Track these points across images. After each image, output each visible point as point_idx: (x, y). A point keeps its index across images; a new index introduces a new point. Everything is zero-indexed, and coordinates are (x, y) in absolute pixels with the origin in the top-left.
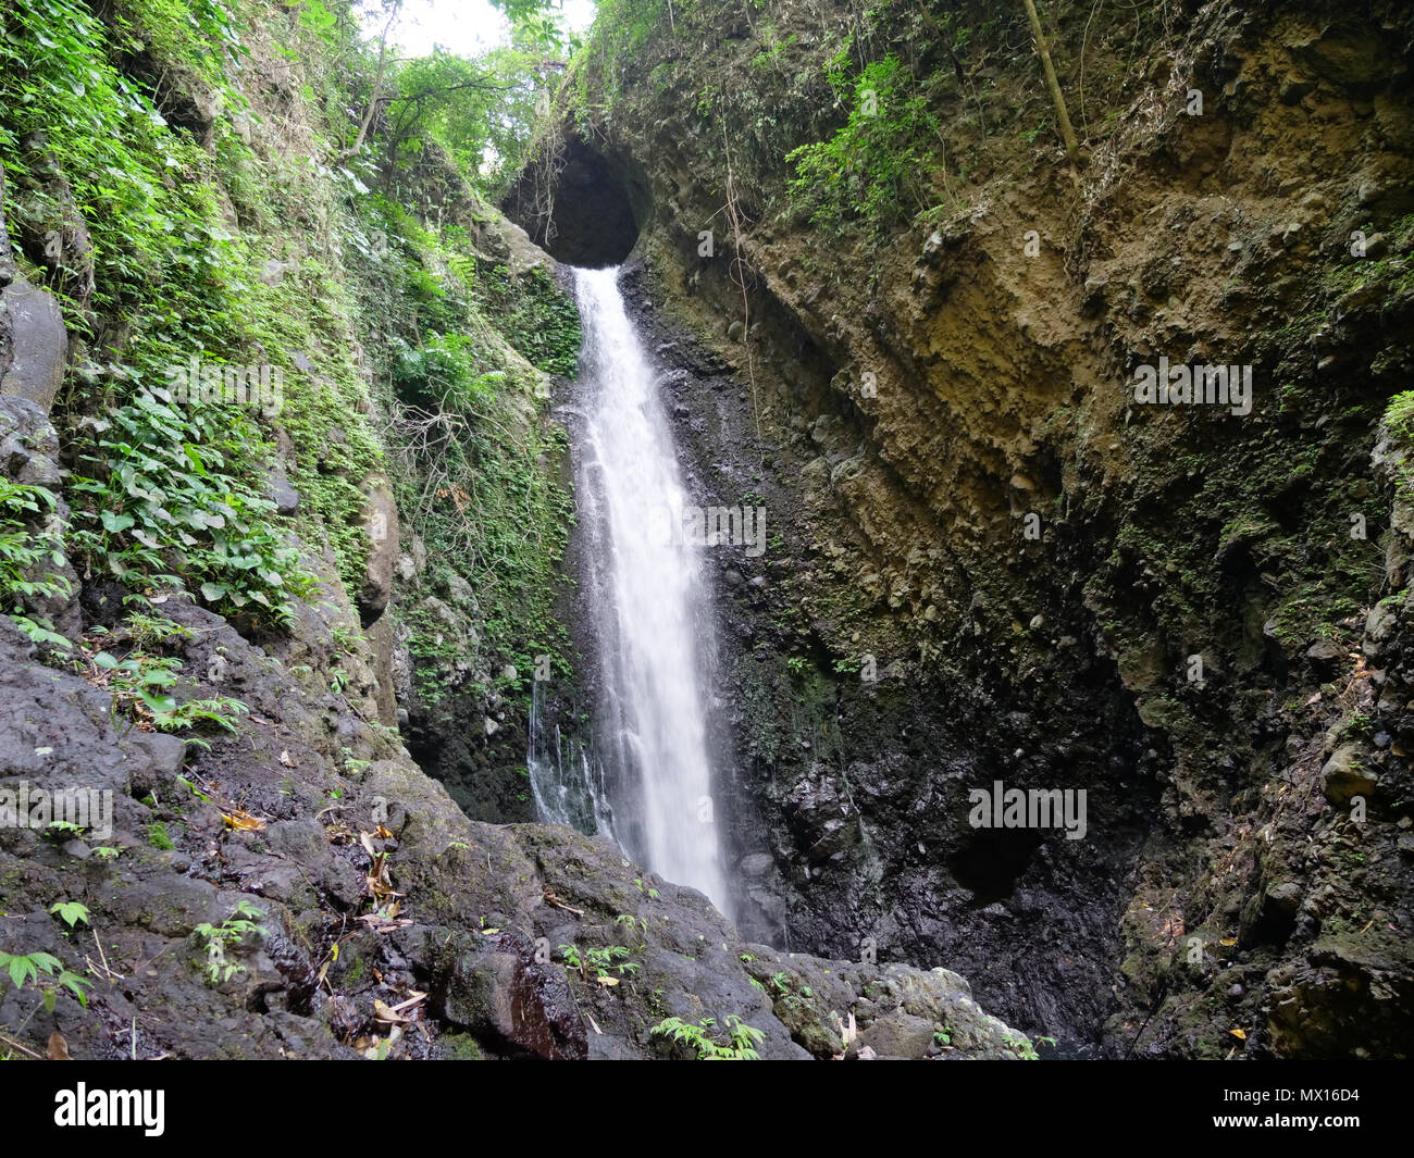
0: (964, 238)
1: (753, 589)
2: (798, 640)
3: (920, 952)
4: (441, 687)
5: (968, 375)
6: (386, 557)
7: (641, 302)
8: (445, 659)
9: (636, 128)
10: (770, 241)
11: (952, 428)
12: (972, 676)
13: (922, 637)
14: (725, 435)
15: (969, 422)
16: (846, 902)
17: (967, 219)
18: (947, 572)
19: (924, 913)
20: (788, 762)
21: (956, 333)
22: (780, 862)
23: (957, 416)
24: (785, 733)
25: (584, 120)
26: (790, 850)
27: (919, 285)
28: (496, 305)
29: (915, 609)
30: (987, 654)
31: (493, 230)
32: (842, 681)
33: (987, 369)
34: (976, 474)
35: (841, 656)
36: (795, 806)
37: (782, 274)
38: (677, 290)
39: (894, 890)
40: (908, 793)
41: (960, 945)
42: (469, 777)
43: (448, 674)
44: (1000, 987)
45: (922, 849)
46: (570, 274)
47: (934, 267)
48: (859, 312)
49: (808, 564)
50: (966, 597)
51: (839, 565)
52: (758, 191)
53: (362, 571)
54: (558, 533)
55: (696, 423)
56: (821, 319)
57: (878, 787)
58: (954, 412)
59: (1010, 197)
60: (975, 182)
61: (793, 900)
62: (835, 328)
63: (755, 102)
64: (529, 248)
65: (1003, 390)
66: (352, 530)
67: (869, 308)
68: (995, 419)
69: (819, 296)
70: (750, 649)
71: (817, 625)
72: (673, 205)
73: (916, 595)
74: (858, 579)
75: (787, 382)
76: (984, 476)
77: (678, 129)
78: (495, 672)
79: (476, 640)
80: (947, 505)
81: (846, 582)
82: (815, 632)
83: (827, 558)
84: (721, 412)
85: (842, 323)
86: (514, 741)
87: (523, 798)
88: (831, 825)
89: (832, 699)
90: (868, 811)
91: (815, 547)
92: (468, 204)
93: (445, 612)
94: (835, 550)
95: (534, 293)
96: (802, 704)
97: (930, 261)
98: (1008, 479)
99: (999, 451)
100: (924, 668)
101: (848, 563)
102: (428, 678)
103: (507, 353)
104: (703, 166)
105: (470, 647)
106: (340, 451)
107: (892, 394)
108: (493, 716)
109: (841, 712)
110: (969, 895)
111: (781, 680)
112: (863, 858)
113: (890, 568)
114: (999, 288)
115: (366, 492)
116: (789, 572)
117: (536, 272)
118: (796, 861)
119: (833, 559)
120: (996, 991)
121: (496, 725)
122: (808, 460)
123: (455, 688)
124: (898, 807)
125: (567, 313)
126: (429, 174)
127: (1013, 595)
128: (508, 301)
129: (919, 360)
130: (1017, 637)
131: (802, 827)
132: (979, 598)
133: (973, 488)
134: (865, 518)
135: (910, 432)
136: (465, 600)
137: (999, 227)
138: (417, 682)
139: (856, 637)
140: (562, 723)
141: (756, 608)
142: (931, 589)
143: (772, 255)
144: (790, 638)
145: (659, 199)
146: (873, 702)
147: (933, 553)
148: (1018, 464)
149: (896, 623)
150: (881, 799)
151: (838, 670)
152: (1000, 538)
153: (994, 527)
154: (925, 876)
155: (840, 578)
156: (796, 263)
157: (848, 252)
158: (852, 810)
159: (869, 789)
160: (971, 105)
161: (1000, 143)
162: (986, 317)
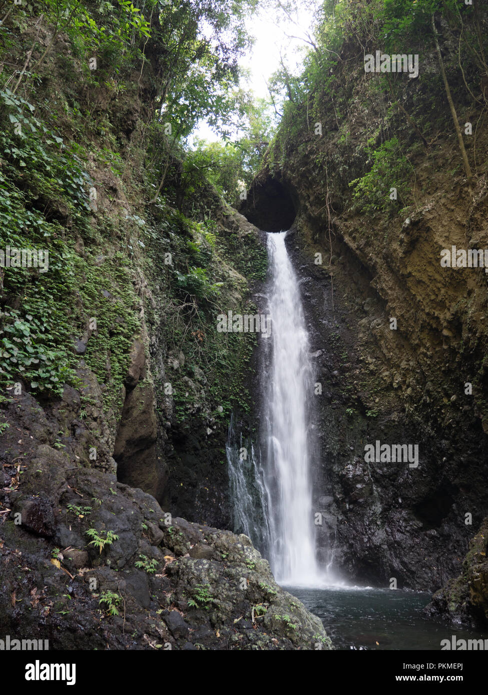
0: (419, 221)
1: (333, 376)
2: (352, 400)
3: (395, 548)
4: (186, 414)
5: (424, 282)
6: (137, 366)
7: (294, 247)
8: (189, 403)
9: (293, 171)
10: (346, 220)
11: (418, 306)
12: (427, 421)
13: (407, 402)
14: (325, 307)
15: (424, 303)
16: (363, 521)
17: (421, 212)
18: (417, 373)
19: (398, 531)
20: (343, 456)
21: (418, 263)
22: (336, 501)
23: (419, 301)
24: (343, 442)
25: (273, 169)
26: (341, 495)
27: (402, 241)
28: (231, 252)
29: (403, 389)
30: (432, 412)
31: (232, 219)
32: (370, 420)
33: (432, 280)
34: (429, 327)
35: (370, 409)
36: (344, 476)
37: (350, 235)
38: (310, 241)
39: (386, 519)
40: (395, 474)
41: (413, 547)
42: (197, 452)
43: (190, 409)
44: (430, 569)
45: (400, 501)
46: (265, 235)
47: (408, 234)
48: (381, 252)
49: (358, 366)
50: (424, 384)
51: (372, 367)
52: (341, 198)
53: (126, 371)
54: (249, 350)
55: (313, 301)
56: (366, 255)
57: (382, 470)
58: (418, 299)
59: (443, 201)
60: (429, 193)
61: (340, 518)
62: (371, 259)
63: (341, 159)
64: (247, 225)
65: (439, 289)
66: (124, 356)
67: (384, 251)
68: (436, 303)
69: (365, 245)
70: (330, 404)
71: (360, 394)
72: (307, 204)
73: (404, 382)
74: (380, 374)
75: (355, 282)
76: (432, 329)
77: (309, 171)
78: (213, 409)
79: (204, 395)
80: (417, 342)
81: (374, 375)
82: (359, 397)
83: (367, 364)
84: (325, 296)
85: (374, 257)
86: (220, 437)
87: (222, 462)
88: (359, 486)
89: (365, 428)
90: (377, 481)
91: (361, 358)
92: (222, 208)
93: (191, 383)
94: (370, 360)
95: (248, 245)
96: (352, 429)
97: (406, 231)
98: (442, 331)
99: (438, 318)
100: (407, 417)
101: (376, 366)
102: (181, 411)
103: (231, 273)
104: (319, 188)
105: (201, 398)
106: (121, 326)
107: (394, 290)
108: (211, 427)
109: (368, 434)
110: (421, 525)
111: (343, 418)
112: (373, 502)
113: (394, 369)
114: (436, 243)
115: (132, 341)
116: (349, 370)
117: (249, 235)
118: (343, 501)
119: (369, 364)
120: (427, 571)
121: (211, 431)
122: (362, 318)
123: (192, 414)
124: (391, 480)
125: (262, 253)
126: (206, 197)
127: (444, 385)
128: (238, 248)
129: (403, 275)
130: (445, 405)
131: (347, 485)
132: (429, 386)
133: (428, 334)
134: (384, 346)
135: (401, 307)
136: (200, 378)
137: (436, 215)
138: (176, 411)
139: (377, 400)
140: (243, 432)
141: (334, 385)
142: (410, 380)
143: (346, 226)
144: (348, 399)
145: (302, 202)
146: (383, 431)
147: (411, 363)
148: (445, 324)
149: (396, 395)
150: (383, 476)
151: (368, 415)
152: (439, 358)
153: (436, 352)
154: (401, 514)
155: (372, 373)
156: (356, 230)
157: (377, 225)
158: (369, 480)
159: (378, 471)
160: (430, 158)
161: (441, 175)
162: (431, 256)
